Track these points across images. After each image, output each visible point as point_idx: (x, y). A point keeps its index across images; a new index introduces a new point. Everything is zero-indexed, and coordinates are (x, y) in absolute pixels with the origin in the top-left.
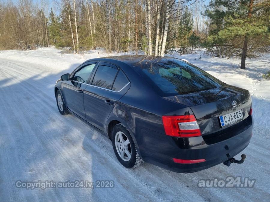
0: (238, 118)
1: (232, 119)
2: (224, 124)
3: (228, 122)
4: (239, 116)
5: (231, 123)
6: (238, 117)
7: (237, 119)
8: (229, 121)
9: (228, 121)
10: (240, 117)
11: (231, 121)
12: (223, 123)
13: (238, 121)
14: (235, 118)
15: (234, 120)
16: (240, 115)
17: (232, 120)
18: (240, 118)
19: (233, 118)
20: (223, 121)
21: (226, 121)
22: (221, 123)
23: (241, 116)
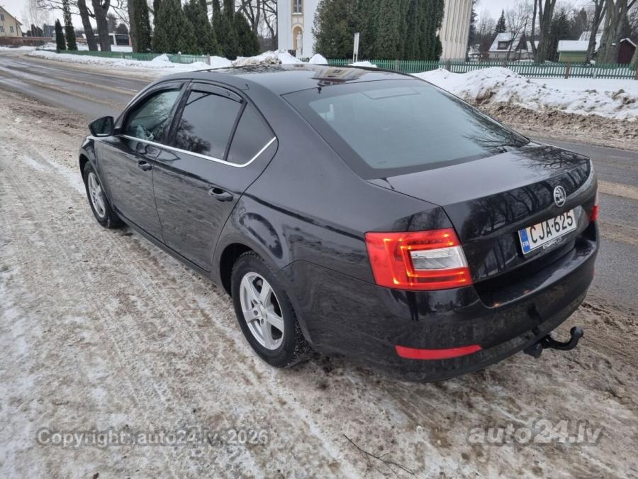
0: (566, 231)
1: (549, 232)
2: (528, 247)
3: (540, 242)
4: (566, 224)
5: (547, 243)
6: (564, 228)
7: (562, 232)
8: (542, 238)
9: (539, 239)
10: (568, 226)
11: (546, 239)
12: (527, 243)
13: (563, 237)
14: (558, 231)
15: (555, 235)
16: (569, 220)
17: (549, 235)
18: (569, 229)
19: (553, 230)
20: (526, 239)
21: (535, 239)
22: (523, 245)
23: (570, 225)
